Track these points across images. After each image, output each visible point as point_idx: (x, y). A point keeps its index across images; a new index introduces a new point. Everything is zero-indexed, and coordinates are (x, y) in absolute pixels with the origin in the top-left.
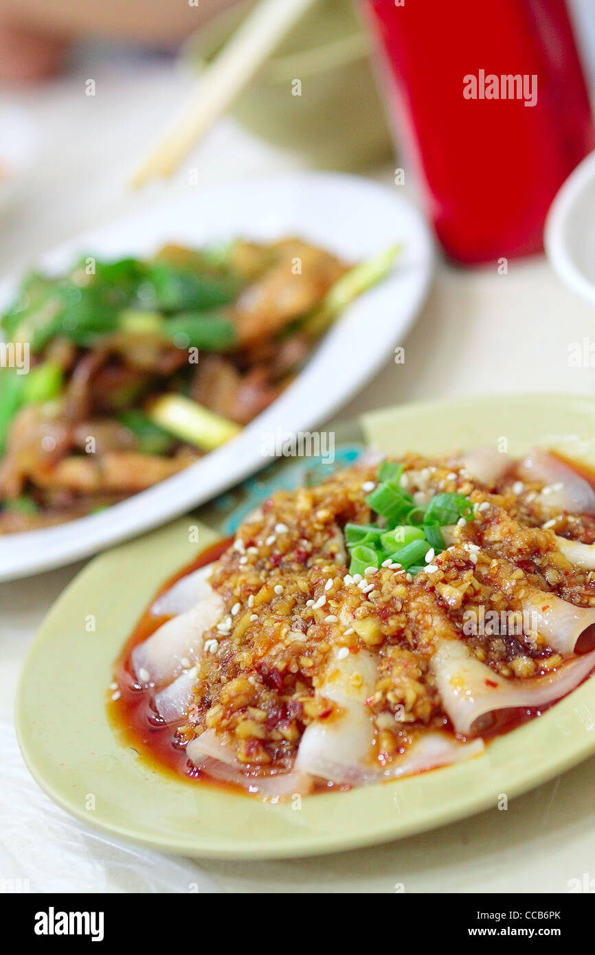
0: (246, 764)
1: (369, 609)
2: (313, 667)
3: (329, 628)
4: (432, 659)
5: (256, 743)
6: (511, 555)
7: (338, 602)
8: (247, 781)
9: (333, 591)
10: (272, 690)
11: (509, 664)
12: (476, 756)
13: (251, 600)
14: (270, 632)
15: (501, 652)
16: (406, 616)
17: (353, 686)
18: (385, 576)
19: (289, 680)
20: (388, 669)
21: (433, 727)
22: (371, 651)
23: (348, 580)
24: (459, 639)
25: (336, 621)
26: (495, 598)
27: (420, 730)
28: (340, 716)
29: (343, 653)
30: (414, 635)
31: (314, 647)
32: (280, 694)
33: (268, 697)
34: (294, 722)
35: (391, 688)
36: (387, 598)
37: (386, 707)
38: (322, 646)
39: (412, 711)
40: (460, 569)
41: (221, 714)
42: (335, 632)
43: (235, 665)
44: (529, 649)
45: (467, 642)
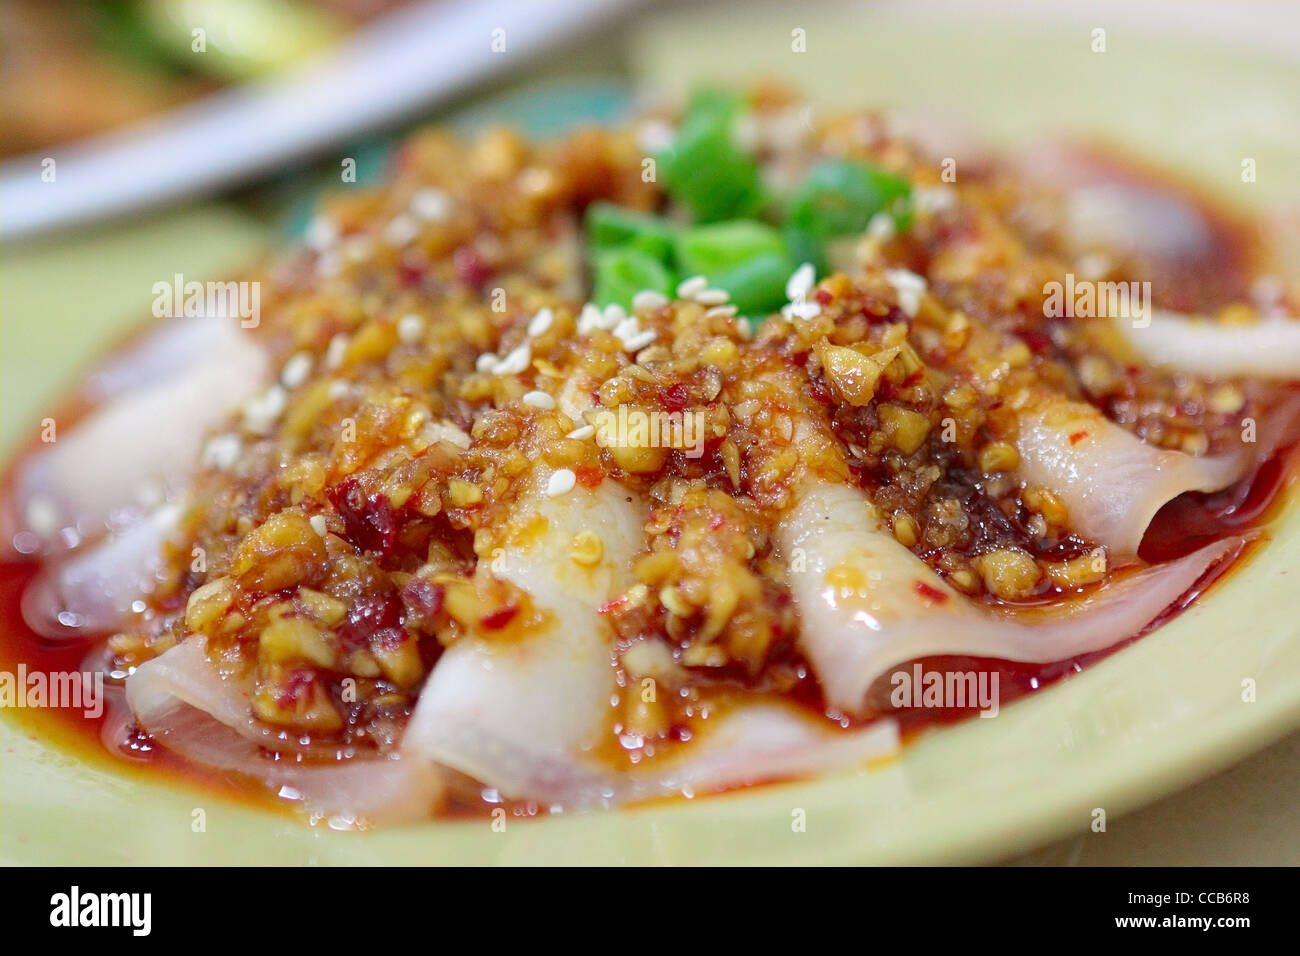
0: (277, 727)
1: (639, 383)
2: (479, 506)
3: (531, 422)
4: (783, 525)
5: (309, 677)
6: (996, 312)
7: (559, 365)
8: (273, 771)
9: (550, 340)
10: (367, 552)
11: (974, 562)
12: (874, 764)
13: (339, 349)
14: (381, 418)
15: (955, 531)
16: (731, 412)
17: (576, 561)
18: (685, 316)
19: (415, 532)
20: (669, 532)
21: (767, 685)
22: (630, 488)
23: (591, 320)
24: (856, 485)
25: (553, 406)
26: (954, 398)
27: (733, 691)
28: (536, 629)
29: (562, 480)
30: (745, 457)
31: (490, 460)
32: (386, 564)
33: (355, 568)
34: (415, 637)
35: (675, 575)
36: (686, 365)
37: (652, 623)
38: (511, 457)
39: (721, 640)
40: (873, 320)
41: (227, 599)
42: (545, 430)
43: (279, 492)
44: (1026, 535)
45: (873, 495)
